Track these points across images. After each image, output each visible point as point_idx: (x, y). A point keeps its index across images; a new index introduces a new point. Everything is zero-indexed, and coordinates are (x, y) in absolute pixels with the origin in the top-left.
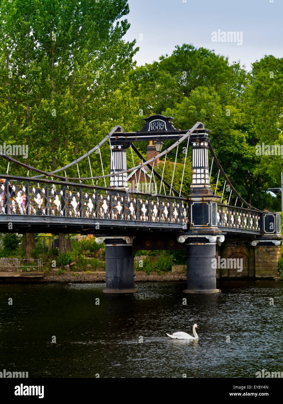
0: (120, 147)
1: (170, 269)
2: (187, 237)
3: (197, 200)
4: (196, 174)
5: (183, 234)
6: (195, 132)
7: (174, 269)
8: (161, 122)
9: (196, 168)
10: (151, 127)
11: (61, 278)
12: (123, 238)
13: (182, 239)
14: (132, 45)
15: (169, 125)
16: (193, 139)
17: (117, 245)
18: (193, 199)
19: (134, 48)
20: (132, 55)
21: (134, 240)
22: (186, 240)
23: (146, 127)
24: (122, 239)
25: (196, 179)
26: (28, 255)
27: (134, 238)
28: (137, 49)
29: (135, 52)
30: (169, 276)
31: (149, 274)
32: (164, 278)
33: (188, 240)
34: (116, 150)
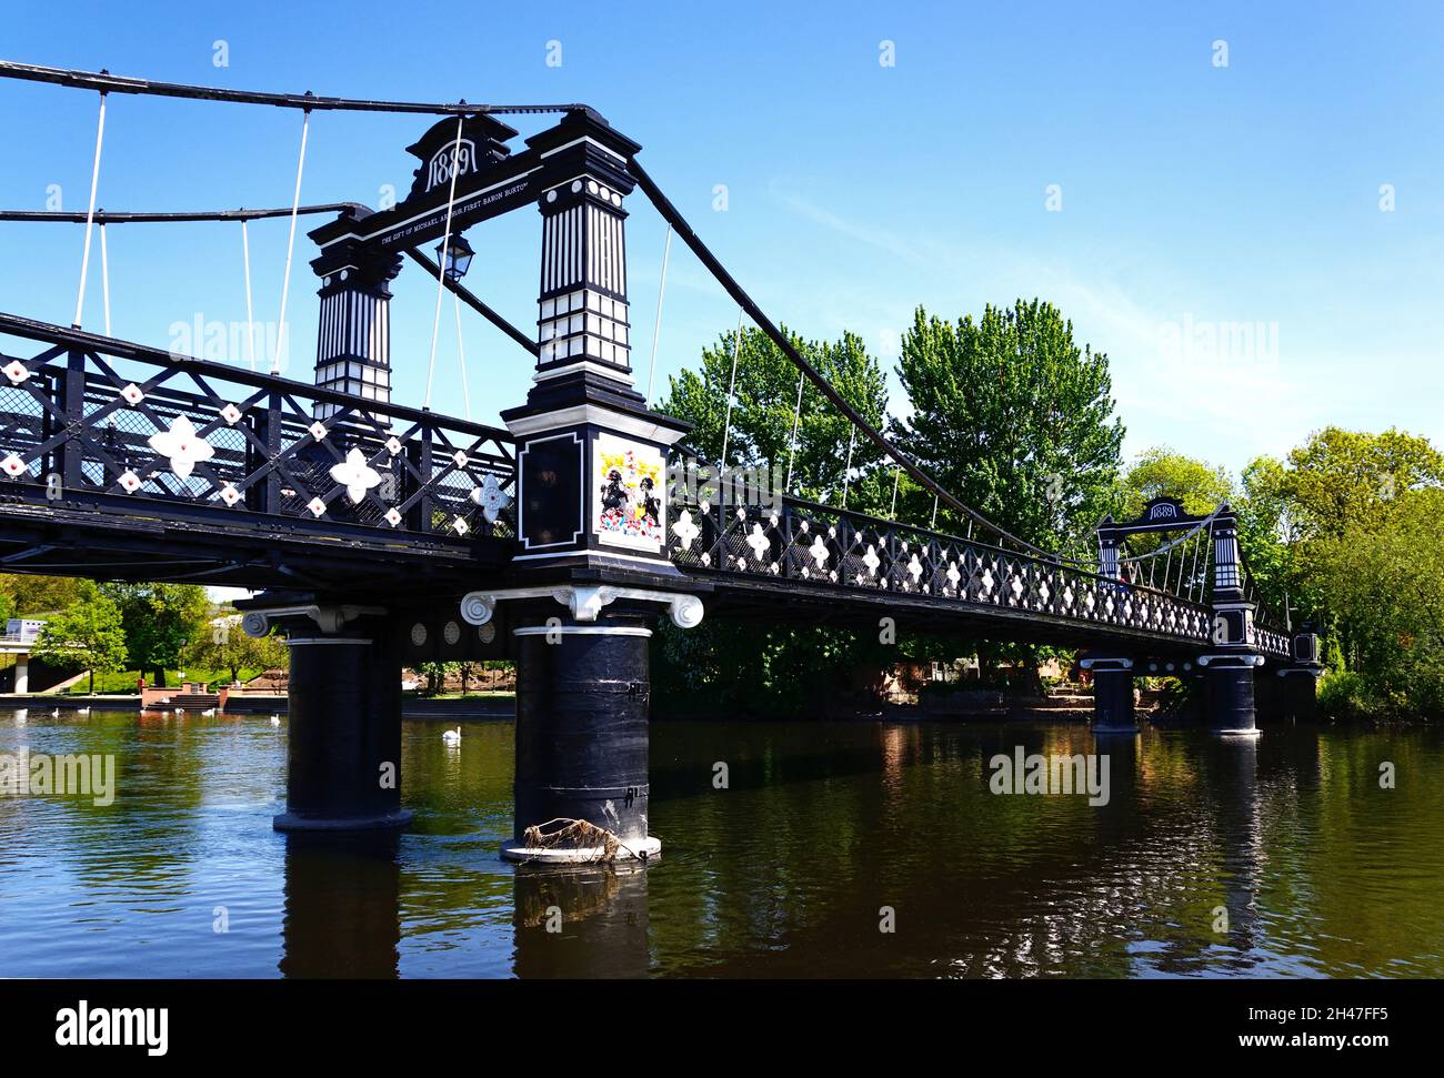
4: (1221, 572)
5: (1205, 655)
9: (1221, 564)
13: (1204, 661)
18: (1218, 606)
22: (1209, 662)
24: (1117, 662)
33: (1212, 663)
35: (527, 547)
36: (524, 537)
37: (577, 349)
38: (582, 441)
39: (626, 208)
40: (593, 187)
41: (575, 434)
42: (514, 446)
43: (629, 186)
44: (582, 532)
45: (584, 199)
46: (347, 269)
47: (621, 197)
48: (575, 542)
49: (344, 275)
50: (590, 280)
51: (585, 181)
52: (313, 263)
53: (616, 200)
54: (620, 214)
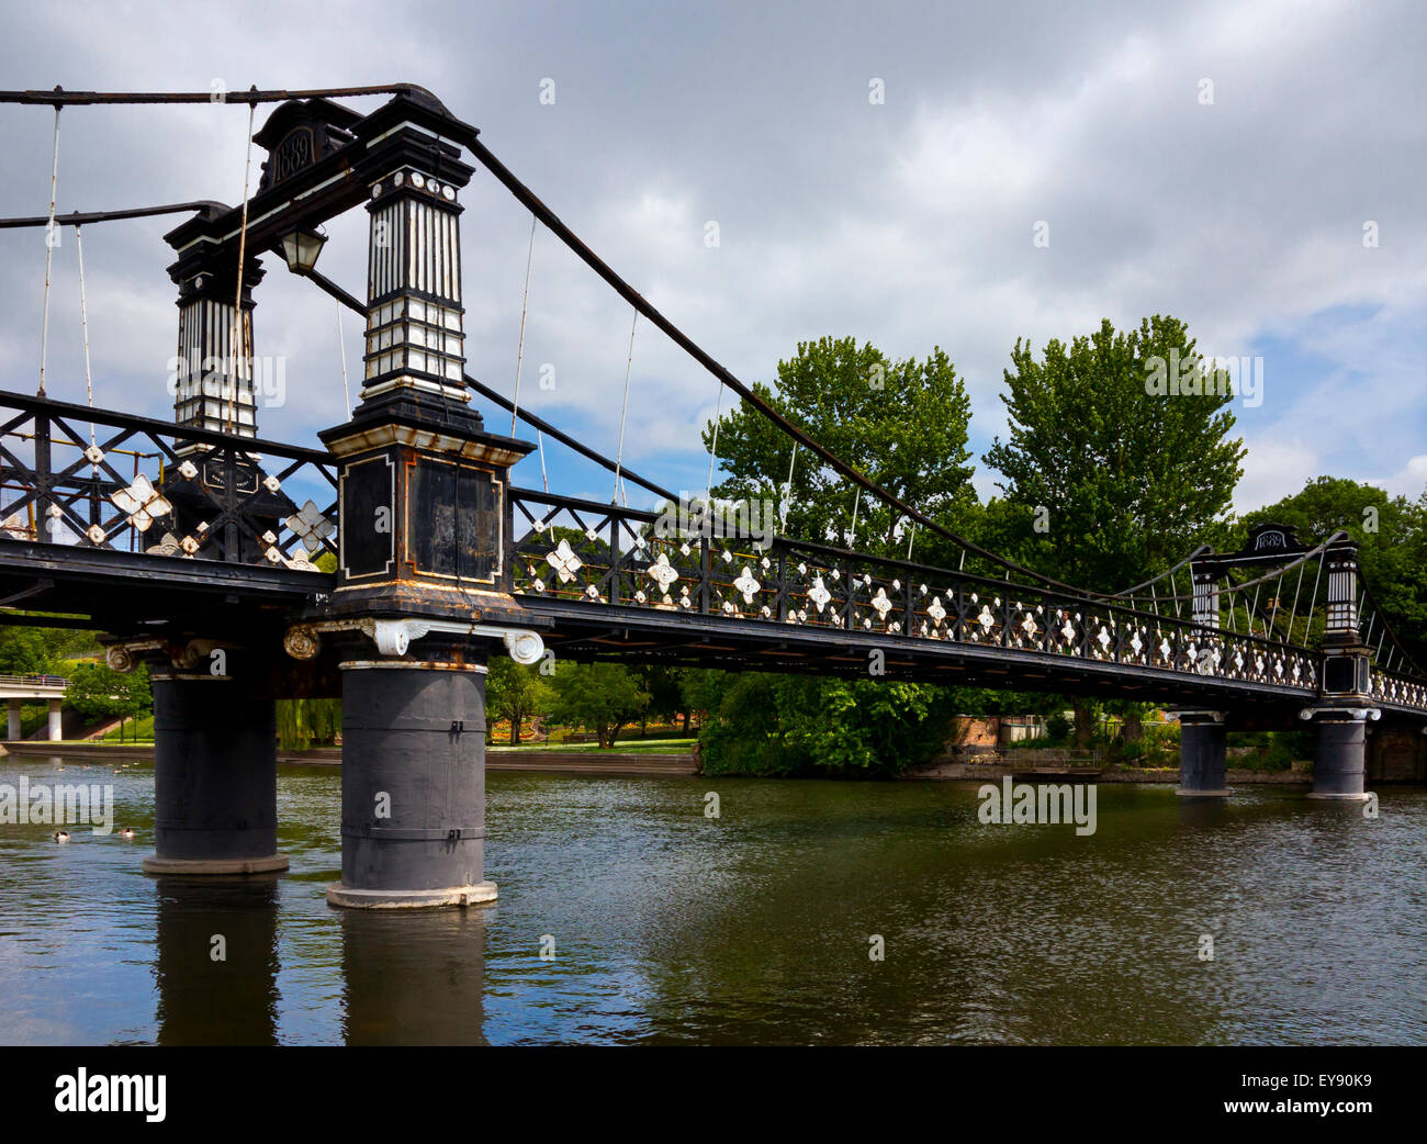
0: (1208, 577)
1: (1290, 767)
2: (1315, 711)
3: (1334, 652)
4: (1334, 612)
5: (1309, 707)
6: (1332, 545)
7: (1295, 766)
8: (1276, 534)
9: (1335, 603)
10: (1259, 543)
11: (1125, 776)
12: (1210, 713)
13: (1307, 715)
14: (1238, 445)
15: (1290, 539)
16: (1330, 557)
17: (1201, 724)
18: (1327, 651)
19: (1240, 450)
20: (1235, 461)
21: (1226, 717)
22: (1313, 716)
23: (1251, 542)
24: (1207, 715)
25: (1334, 620)
26: (1080, 744)
27: (1227, 713)
28: (1245, 452)
29: (1241, 456)
30: (1288, 777)
31: (1256, 773)
32: (1279, 779)
33: (1317, 716)
34: (1200, 582)
35: (348, 577)
36: (346, 567)
37: (398, 364)
38: (393, 464)
39: (461, 201)
40: (418, 180)
41: (387, 456)
42: (336, 468)
43: (464, 177)
44: (393, 561)
45: (409, 194)
46: (201, 276)
47: (455, 190)
48: (387, 571)
49: (199, 283)
50: (413, 285)
51: (407, 173)
52: (170, 270)
53: (448, 193)
54: (454, 210)
